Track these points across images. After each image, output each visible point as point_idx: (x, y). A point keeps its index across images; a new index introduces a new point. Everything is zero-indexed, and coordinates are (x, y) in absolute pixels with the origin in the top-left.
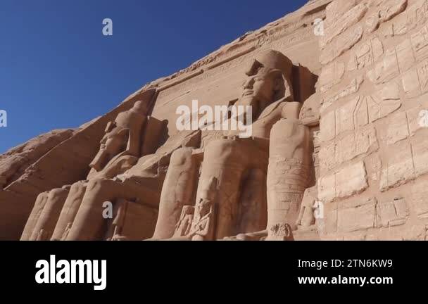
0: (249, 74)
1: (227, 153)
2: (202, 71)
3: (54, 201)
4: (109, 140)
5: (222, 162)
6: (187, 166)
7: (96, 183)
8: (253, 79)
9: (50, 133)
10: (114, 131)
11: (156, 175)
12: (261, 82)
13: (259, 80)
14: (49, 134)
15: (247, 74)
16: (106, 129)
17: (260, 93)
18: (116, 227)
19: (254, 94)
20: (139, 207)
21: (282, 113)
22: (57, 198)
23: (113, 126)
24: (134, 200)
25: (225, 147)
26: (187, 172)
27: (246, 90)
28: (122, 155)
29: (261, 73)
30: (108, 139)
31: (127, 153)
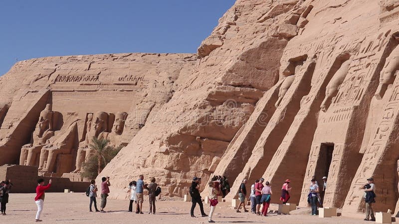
7: (53, 151)
8: (96, 125)
10: (43, 121)
11: (66, 144)
16: (39, 120)
19: (96, 130)
23: (42, 118)
28: (48, 131)
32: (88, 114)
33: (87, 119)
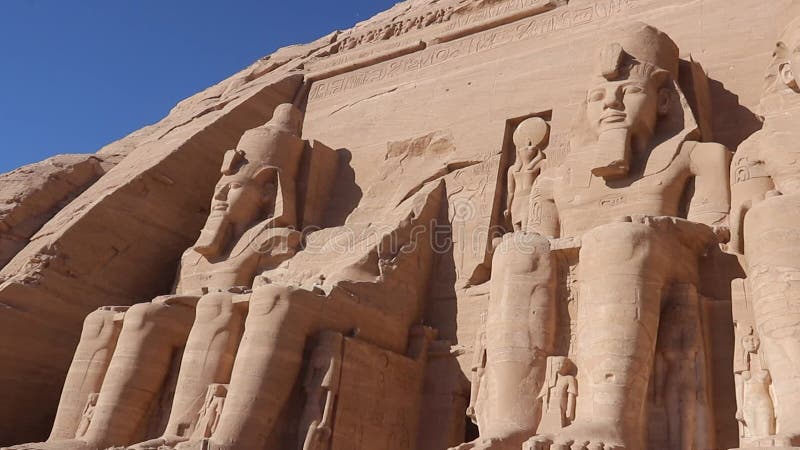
0: (610, 78)
1: (643, 252)
2: (423, 46)
3: (144, 332)
4: (233, 193)
5: (636, 271)
6: (544, 273)
7: (277, 298)
8: (620, 88)
9: (47, 162)
10: (243, 172)
11: (378, 278)
12: (640, 97)
13: (635, 91)
14: (47, 165)
15: (605, 76)
16: (225, 167)
17: (638, 121)
18: (329, 393)
19: (628, 121)
20: (364, 348)
21: (691, 166)
22: (150, 325)
23: (240, 161)
24: (351, 333)
25: (638, 240)
26: (545, 286)
27: (610, 111)
28: (270, 226)
29: (636, 77)
30: (230, 187)
31: (280, 223)
32: (512, 124)
33: (509, 153)
